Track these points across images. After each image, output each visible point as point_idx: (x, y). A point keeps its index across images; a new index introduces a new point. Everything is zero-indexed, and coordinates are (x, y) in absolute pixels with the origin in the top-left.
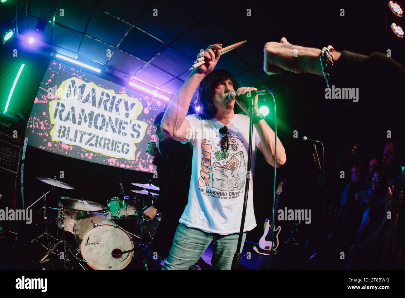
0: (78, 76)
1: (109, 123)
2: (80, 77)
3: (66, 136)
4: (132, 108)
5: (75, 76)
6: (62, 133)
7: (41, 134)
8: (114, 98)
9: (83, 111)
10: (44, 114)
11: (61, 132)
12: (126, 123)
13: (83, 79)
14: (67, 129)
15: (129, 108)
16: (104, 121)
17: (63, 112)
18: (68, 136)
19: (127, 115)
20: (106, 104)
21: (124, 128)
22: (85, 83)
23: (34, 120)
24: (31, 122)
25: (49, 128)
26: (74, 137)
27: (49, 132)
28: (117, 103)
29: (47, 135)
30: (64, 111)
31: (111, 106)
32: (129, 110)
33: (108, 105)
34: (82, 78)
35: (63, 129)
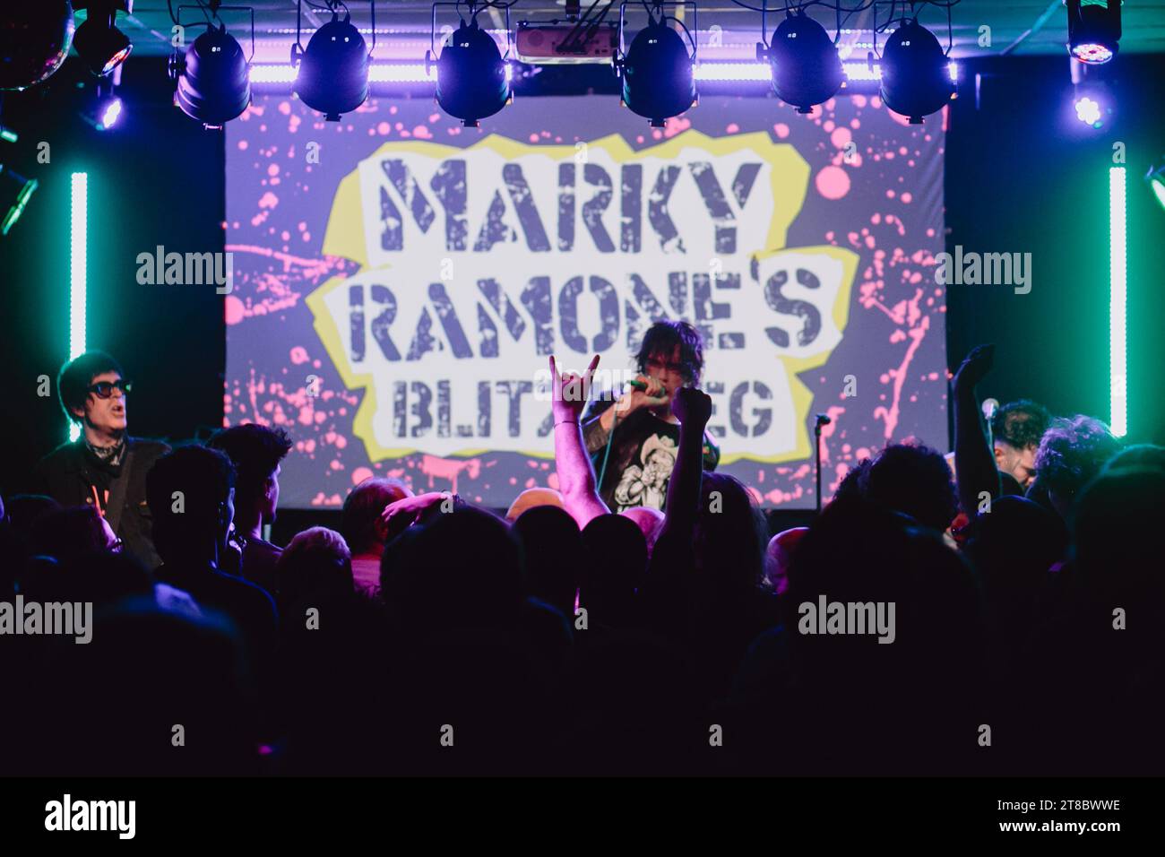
0: (405, 134)
1: (640, 309)
2: (421, 131)
3: (436, 422)
4: (744, 194)
5: (394, 136)
6: (414, 413)
7: (311, 446)
8: (632, 174)
9: (490, 289)
10: (299, 355)
11: (409, 409)
12: (732, 283)
13: (439, 137)
14: (435, 392)
15: (731, 198)
16: (609, 305)
17: (391, 321)
18: (448, 420)
19: (726, 241)
20: (597, 218)
21: (723, 311)
22: (455, 154)
23: (253, 398)
24: (243, 408)
25: (343, 412)
26: (480, 417)
27: (345, 426)
28: (657, 197)
29: (342, 442)
30: (394, 316)
31: (628, 220)
32: (729, 211)
33: (613, 219)
34: (430, 131)
35: (413, 398)
